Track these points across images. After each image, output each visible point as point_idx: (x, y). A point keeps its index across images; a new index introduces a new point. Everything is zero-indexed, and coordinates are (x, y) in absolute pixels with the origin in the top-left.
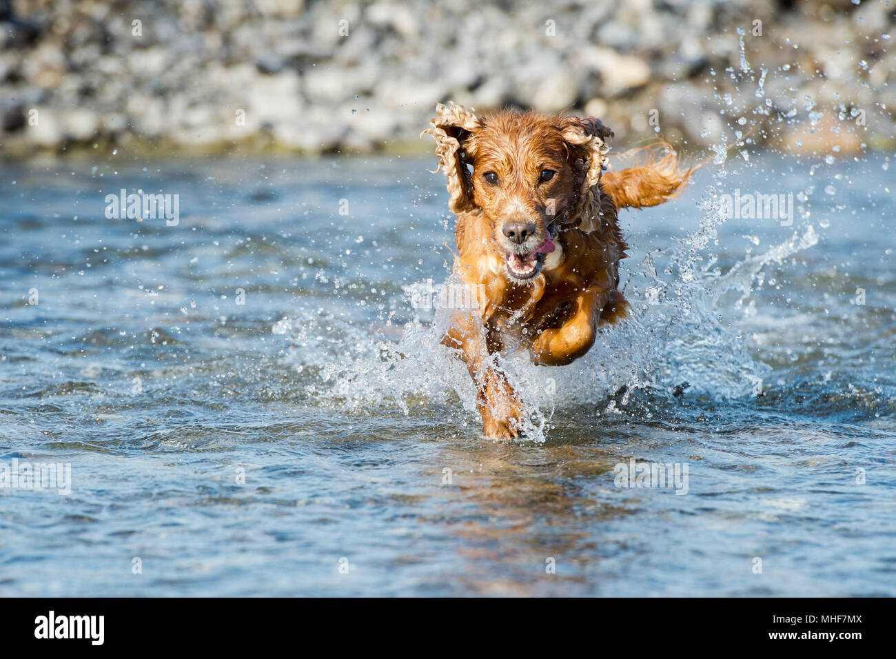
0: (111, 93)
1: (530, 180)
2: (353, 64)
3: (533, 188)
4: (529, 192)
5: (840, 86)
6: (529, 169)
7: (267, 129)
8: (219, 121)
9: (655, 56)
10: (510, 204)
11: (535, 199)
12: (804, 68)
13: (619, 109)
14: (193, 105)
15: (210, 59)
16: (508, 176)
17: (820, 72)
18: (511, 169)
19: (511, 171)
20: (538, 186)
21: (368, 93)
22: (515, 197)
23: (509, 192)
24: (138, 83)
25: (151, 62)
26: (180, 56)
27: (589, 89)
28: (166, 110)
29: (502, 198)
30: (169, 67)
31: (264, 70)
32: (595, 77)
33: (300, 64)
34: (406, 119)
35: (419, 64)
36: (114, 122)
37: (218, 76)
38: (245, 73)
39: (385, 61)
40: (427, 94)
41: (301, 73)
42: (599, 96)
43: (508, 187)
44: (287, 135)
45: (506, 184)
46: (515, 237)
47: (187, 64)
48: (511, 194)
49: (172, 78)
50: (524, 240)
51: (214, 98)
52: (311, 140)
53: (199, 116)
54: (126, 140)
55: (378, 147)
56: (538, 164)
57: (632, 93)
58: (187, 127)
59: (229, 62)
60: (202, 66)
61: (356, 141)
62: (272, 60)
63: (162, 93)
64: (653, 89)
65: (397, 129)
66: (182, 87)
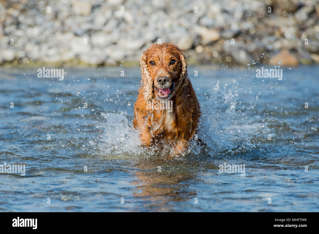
0: (20, 43)
1: (166, 63)
2: (109, 33)
3: (168, 66)
4: (166, 67)
5: (290, 41)
6: (167, 59)
7: (77, 56)
8: (60, 54)
9: (222, 30)
10: (159, 71)
11: (168, 70)
12: (277, 34)
13: (208, 49)
14: (50, 48)
15: (56, 31)
16: (159, 62)
17: (283, 36)
18: (159, 59)
19: (160, 60)
20: (170, 65)
21: (115, 44)
22: (161, 69)
23: (159, 67)
24: (30, 40)
25: (35, 32)
26: (45, 30)
27: (197, 42)
28: (40, 50)
29: (157, 69)
30: (41, 33)
31: (76, 35)
32: (199, 37)
33: (90, 32)
34: (129, 53)
35: (134, 32)
36: (21, 54)
37: (59, 37)
38: (69, 36)
39: (121, 31)
40: (137, 44)
41: (90, 36)
42: (200, 44)
43: (159, 65)
44: (85, 59)
45: (158, 65)
46: (162, 82)
47: (47, 33)
48: (160, 68)
49: (42, 38)
50: (165, 83)
51: (58, 45)
52: (94, 61)
53: (52, 52)
54: (25, 61)
55: (118, 63)
56: (170, 57)
57: (213, 43)
58: (47, 56)
59: (63, 32)
60: (54, 33)
61: (110, 61)
62: (79, 31)
63: (38, 43)
64: (220, 42)
65: (126, 57)
66: (46, 41)
